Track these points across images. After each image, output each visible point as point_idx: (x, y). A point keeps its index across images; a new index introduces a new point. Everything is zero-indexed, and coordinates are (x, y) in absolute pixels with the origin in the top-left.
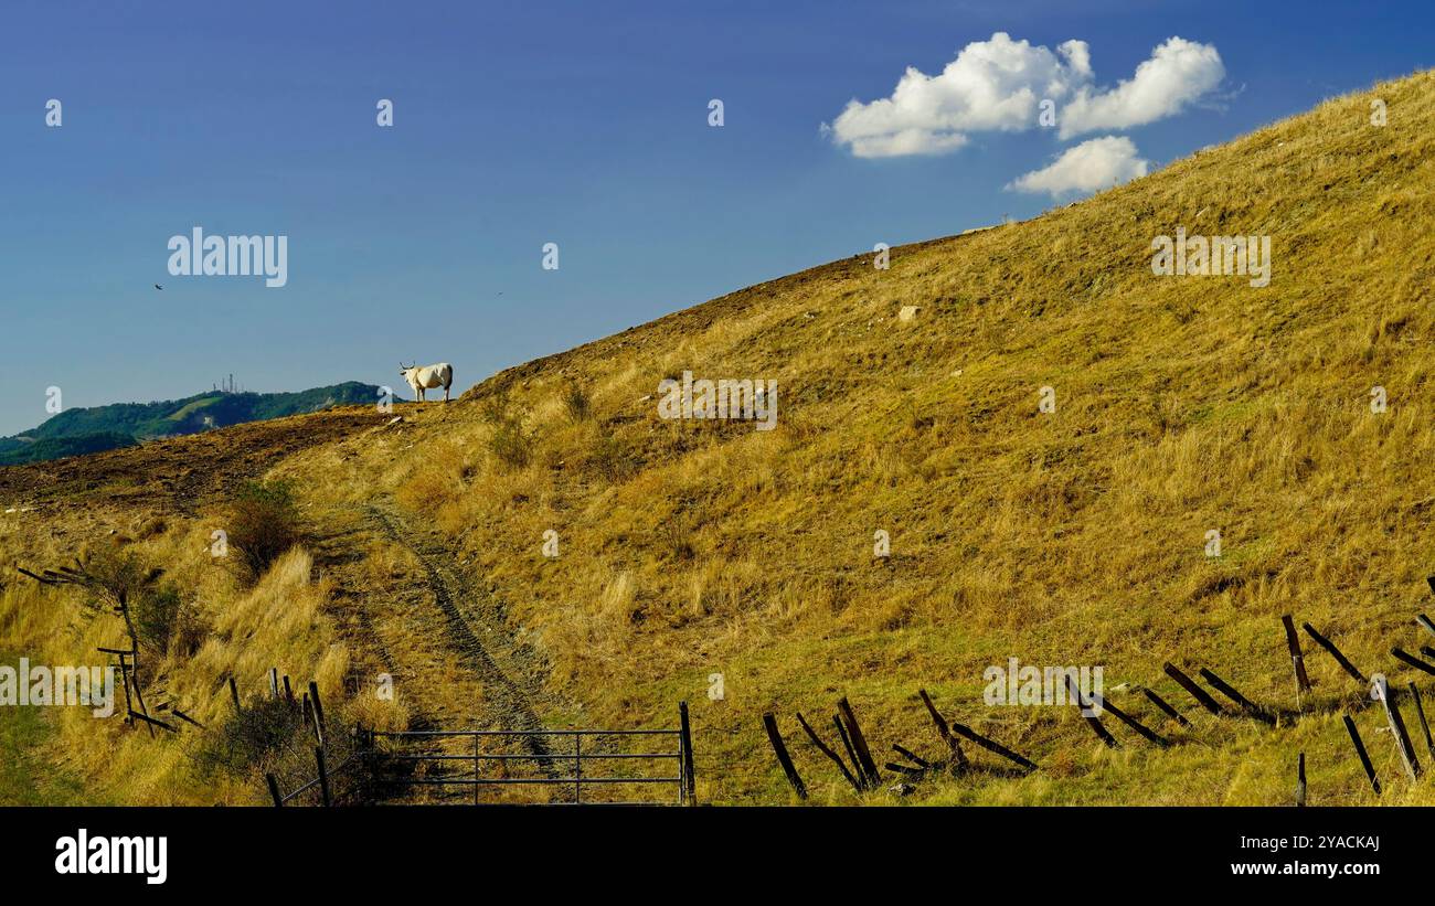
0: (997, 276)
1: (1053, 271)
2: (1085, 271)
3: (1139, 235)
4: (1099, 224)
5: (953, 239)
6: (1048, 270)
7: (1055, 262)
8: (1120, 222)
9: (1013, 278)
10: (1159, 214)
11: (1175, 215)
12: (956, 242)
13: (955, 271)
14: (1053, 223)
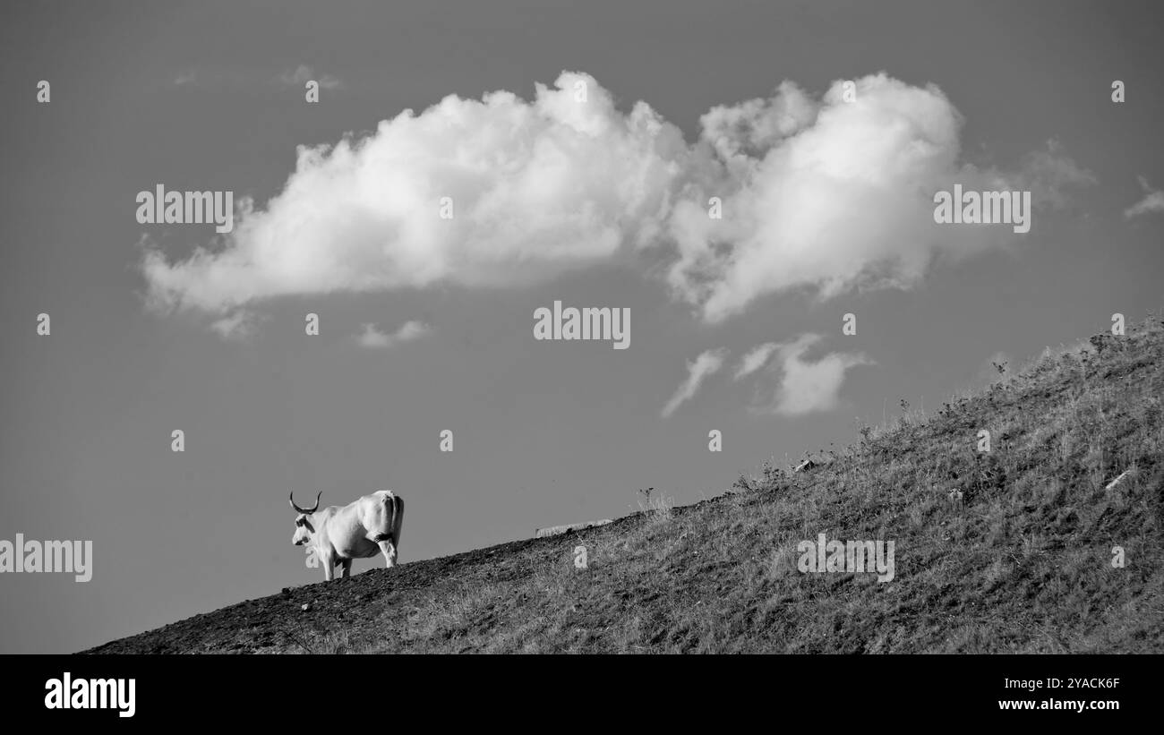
0: (638, 635)
1: (770, 621)
2: (848, 622)
3: (970, 535)
4: (876, 510)
5: (516, 548)
6: (759, 619)
7: (773, 602)
8: (927, 504)
9: (676, 639)
10: (1018, 485)
11: (1055, 487)
12: (526, 555)
13: (534, 625)
14: (764, 509)
